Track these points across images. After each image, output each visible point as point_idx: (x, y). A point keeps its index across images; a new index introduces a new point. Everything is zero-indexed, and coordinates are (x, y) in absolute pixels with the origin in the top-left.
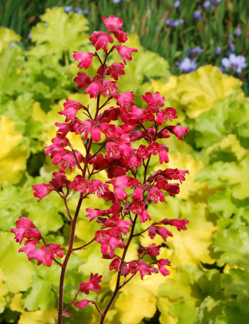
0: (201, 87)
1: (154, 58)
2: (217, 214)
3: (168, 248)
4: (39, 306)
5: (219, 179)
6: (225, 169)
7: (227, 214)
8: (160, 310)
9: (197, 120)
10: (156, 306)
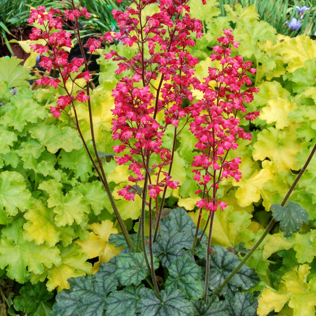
0: (297, 50)
1: (266, 27)
2: (302, 139)
3: (269, 160)
4: (189, 195)
5: (303, 117)
6: (307, 110)
7: (308, 139)
8: (263, 198)
9: (293, 74)
10: (261, 195)
